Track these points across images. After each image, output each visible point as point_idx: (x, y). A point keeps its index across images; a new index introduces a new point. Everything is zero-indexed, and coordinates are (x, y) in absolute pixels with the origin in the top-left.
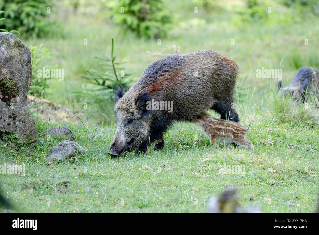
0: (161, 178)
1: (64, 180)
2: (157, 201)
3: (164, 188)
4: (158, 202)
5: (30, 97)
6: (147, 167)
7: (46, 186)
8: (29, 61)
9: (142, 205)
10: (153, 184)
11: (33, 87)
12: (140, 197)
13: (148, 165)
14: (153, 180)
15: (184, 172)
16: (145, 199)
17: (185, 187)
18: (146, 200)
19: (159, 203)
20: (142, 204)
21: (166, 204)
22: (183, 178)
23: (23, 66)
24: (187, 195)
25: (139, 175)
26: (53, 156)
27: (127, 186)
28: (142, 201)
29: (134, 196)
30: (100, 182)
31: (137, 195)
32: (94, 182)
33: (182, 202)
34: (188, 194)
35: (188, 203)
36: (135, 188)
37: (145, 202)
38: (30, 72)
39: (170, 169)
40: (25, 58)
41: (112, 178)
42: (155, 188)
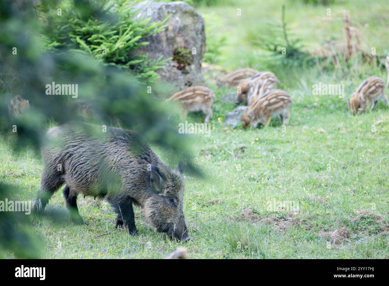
0: (336, 141)
1: (241, 145)
2: (334, 163)
3: (340, 150)
4: (334, 165)
5: (204, 65)
6: (322, 130)
7: (223, 152)
8: (203, 29)
9: (318, 168)
10: (329, 147)
11: (207, 55)
12: (316, 160)
13: (323, 128)
14: (329, 143)
15: (359, 135)
16: (322, 162)
17: (361, 149)
18: (322, 163)
19: (336, 166)
20: (319, 167)
21: (342, 166)
22: (358, 140)
23: (197, 34)
24: (362, 157)
25: (315, 139)
26: (229, 122)
27: (304, 150)
28: (318, 164)
29: (310, 160)
30: (277, 146)
31: (313, 158)
32: (270, 147)
33: (358, 165)
34: (363, 156)
35: (364, 165)
36: (311, 152)
37: (322, 165)
38: (204, 40)
39: (345, 132)
40: (199, 26)
41: (288, 142)
42: (330, 151)
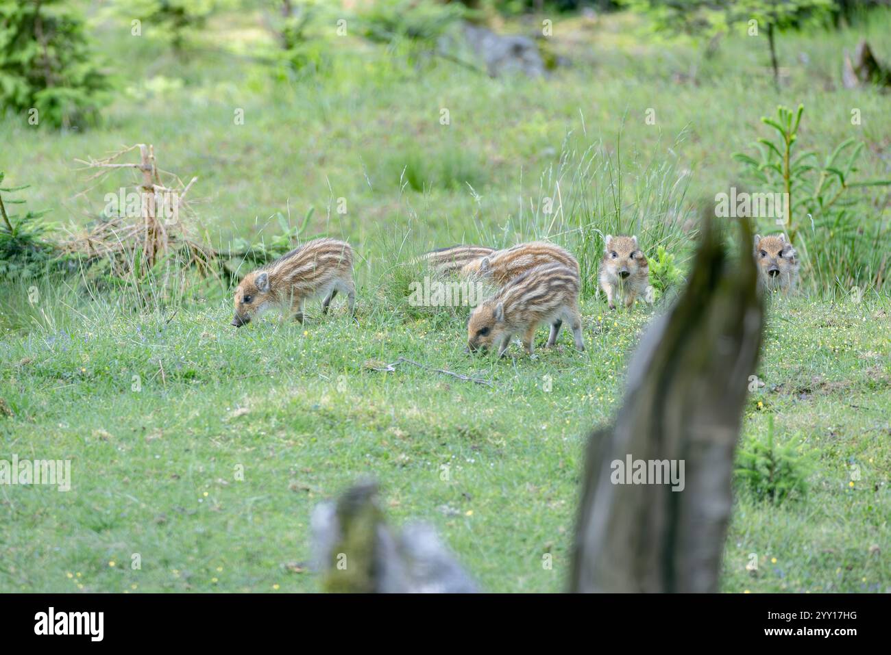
0: (139, 459)
2: (136, 512)
3: (148, 481)
4: (137, 517)
6: (105, 433)
9: (100, 525)
10: (124, 472)
12: (94, 505)
13: (106, 427)
14: (122, 465)
15: (193, 444)
16: (107, 509)
17: (198, 478)
18: (108, 512)
19: (141, 519)
20: (101, 521)
21: (157, 519)
22: (192, 456)
24: (203, 498)
25: (87, 454)
28: (100, 515)
29: (79, 504)
31: (86, 501)
33: (195, 515)
34: (206, 494)
35: (208, 515)
36: (80, 484)
37: (107, 515)
39: (160, 436)
42: (126, 483)
